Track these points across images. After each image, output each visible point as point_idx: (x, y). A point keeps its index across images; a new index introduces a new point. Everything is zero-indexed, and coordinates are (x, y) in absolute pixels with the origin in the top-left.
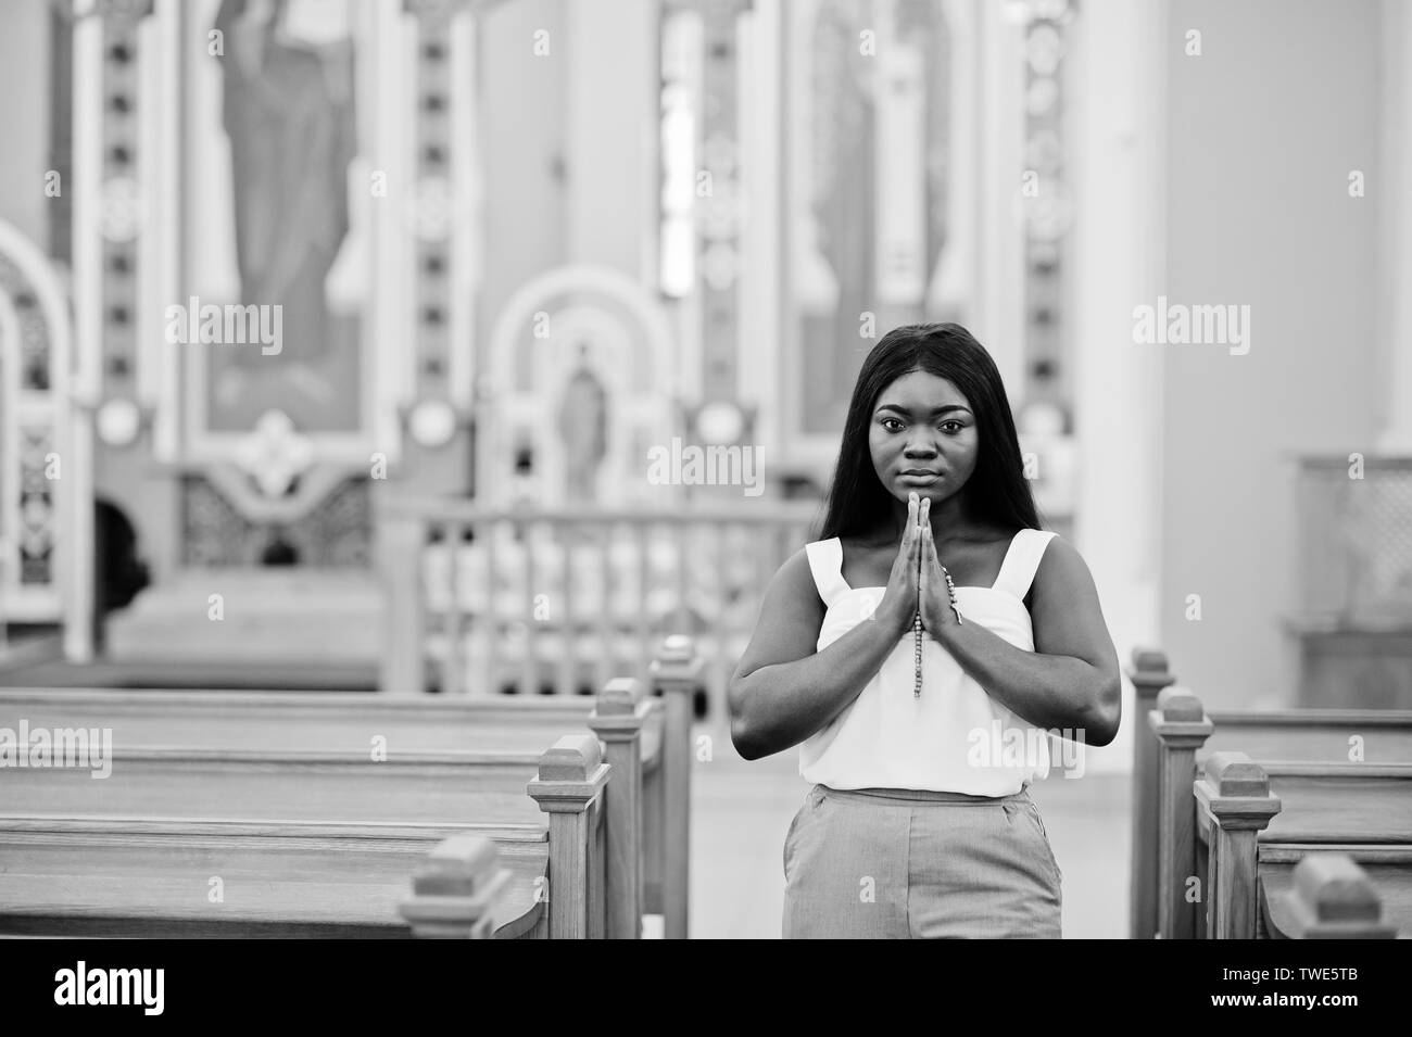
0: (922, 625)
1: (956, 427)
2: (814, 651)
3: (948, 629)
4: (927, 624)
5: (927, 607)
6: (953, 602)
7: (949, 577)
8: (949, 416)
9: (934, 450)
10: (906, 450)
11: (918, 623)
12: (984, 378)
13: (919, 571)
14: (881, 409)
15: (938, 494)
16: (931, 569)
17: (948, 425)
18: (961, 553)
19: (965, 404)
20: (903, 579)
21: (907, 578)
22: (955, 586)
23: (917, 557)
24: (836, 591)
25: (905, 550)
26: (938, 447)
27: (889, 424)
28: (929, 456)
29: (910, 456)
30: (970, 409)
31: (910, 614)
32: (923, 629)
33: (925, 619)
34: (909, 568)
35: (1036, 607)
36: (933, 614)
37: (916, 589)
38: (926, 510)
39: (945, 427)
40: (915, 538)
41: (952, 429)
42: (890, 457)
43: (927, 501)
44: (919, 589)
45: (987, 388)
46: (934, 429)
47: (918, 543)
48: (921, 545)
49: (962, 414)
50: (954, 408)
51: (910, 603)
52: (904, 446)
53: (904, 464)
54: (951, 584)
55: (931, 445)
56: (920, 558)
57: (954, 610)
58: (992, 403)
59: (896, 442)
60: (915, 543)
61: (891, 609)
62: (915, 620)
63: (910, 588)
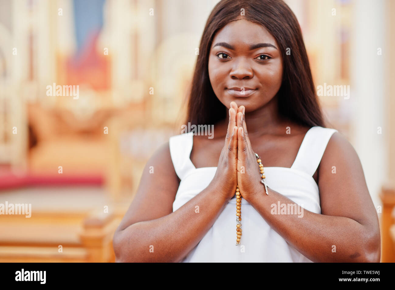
0: (240, 195)
1: (266, 58)
2: (171, 211)
3: (259, 198)
4: (244, 194)
5: (243, 184)
6: (262, 178)
7: (260, 160)
8: (262, 51)
9: (250, 74)
10: (231, 73)
11: (238, 193)
12: (287, 25)
13: (237, 158)
14: (217, 45)
15: (252, 103)
16: (245, 156)
17: (261, 56)
18: (269, 144)
19: (272, 42)
20: (226, 163)
21: (228, 163)
22: (264, 166)
23: (236, 148)
24: (186, 170)
25: (227, 143)
26: (254, 72)
27: (221, 56)
28: (247, 78)
29: (234, 77)
30: (276, 46)
31: (232, 188)
32: (241, 197)
33: (242, 192)
34: (230, 156)
35: (322, 180)
36: (247, 188)
37: (235, 171)
38: (241, 115)
39: (259, 58)
40: (233, 135)
41: (264, 59)
42: (221, 78)
43: (243, 108)
44: (237, 171)
45: (290, 32)
46: (251, 60)
47: (235, 138)
48: (237, 139)
49: (271, 50)
50: (265, 45)
51: (231, 179)
52: (230, 71)
53: (231, 83)
54: (261, 165)
55: (249, 70)
56: (237, 148)
57: (263, 184)
58: (292, 42)
59: (225, 67)
60: (233, 138)
61: (219, 184)
62: (236, 192)
63: (231, 170)
